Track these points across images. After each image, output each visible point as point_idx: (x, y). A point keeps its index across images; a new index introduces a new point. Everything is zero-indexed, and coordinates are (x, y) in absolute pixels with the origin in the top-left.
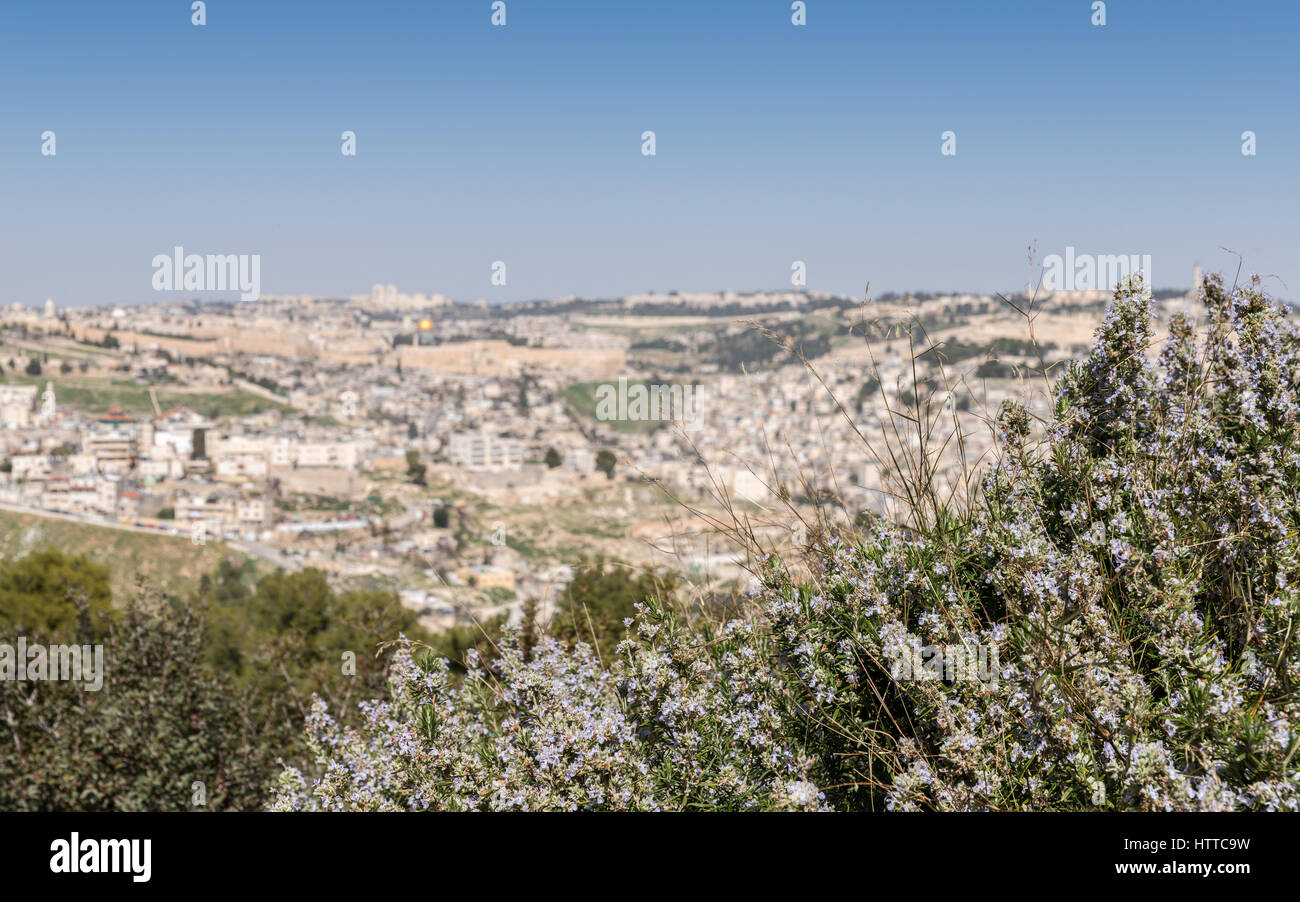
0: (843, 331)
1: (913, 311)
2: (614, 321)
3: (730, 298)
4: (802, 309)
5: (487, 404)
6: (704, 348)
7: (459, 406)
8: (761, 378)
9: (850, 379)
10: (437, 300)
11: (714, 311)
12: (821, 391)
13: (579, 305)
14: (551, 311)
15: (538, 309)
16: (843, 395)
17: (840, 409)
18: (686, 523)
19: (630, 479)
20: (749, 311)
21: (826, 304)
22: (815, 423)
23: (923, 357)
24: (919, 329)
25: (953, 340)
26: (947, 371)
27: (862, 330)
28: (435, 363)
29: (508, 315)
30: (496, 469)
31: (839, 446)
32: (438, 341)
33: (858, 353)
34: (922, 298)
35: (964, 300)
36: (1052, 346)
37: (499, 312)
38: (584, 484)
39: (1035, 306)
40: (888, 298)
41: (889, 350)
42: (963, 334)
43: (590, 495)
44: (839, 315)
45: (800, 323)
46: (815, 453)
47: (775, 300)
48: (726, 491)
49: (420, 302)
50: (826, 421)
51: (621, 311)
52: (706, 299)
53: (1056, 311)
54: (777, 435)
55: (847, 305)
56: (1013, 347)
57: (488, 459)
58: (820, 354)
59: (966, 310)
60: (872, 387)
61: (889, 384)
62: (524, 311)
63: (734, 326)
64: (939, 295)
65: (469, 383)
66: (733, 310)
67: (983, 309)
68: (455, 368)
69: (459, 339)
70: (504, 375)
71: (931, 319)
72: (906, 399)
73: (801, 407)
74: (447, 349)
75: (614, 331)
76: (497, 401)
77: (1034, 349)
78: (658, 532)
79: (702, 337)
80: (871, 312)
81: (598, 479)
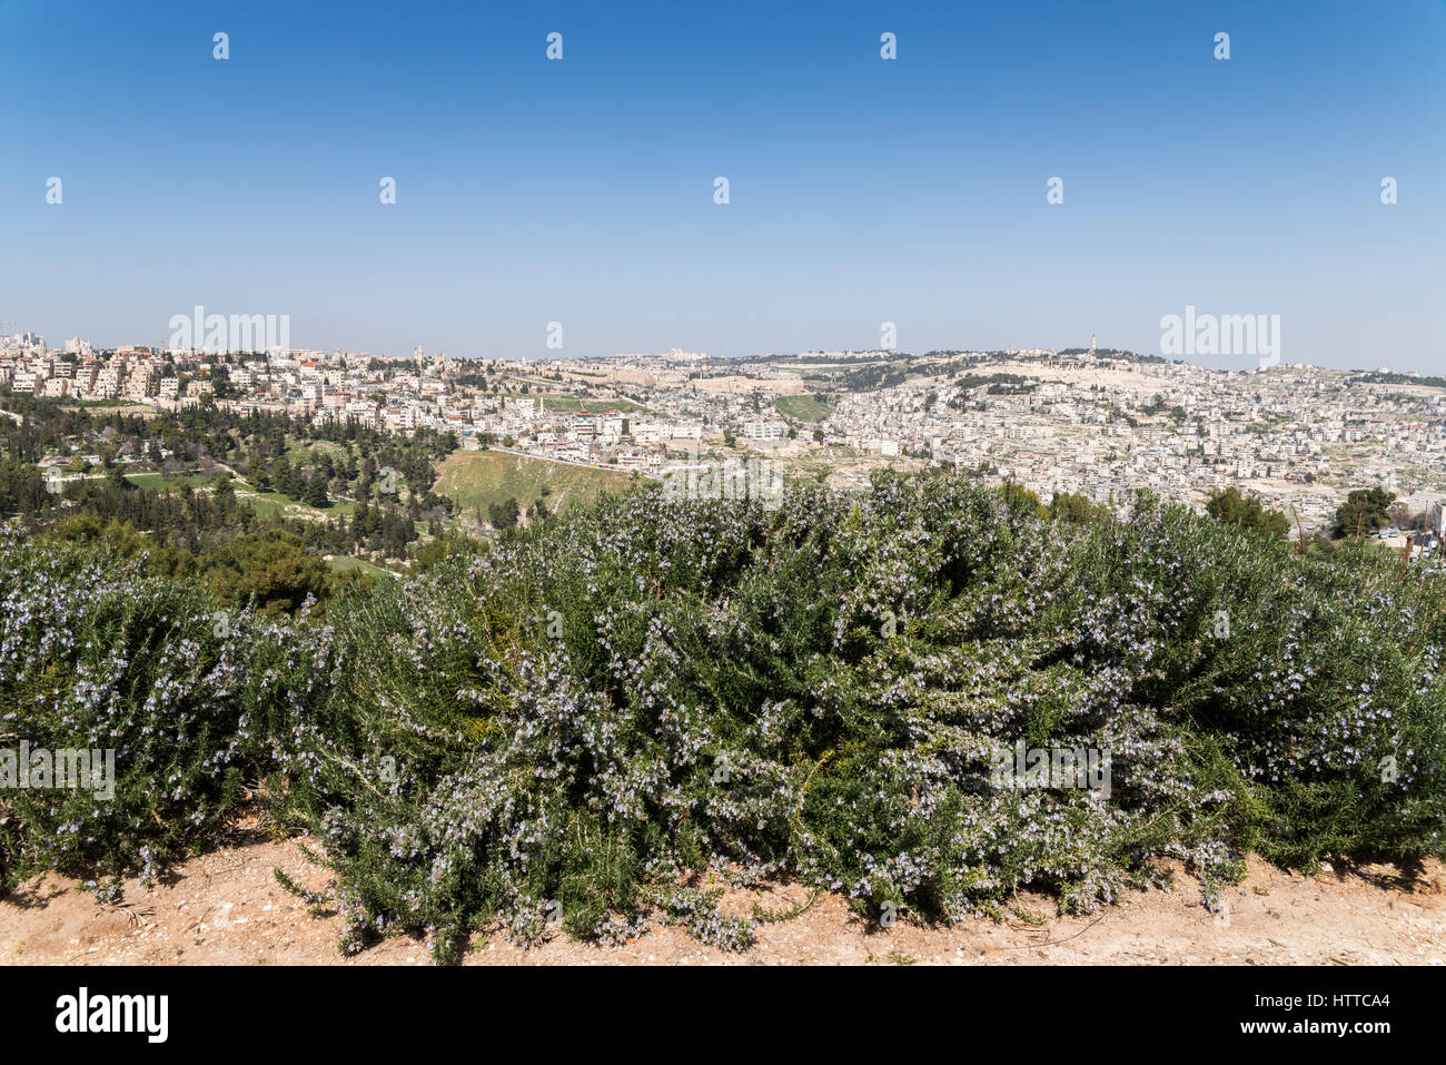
0: (910, 371)
1: (946, 361)
2: (792, 366)
3: (850, 354)
4: (886, 359)
5: (739, 407)
6: (839, 379)
7: (725, 408)
8: (874, 394)
9: (920, 395)
10: (703, 356)
11: (842, 361)
12: (907, 401)
13: (774, 358)
14: (760, 361)
15: (754, 360)
16: (917, 403)
17: (916, 410)
18: (860, 466)
19: (830, 445)
20: (860, 361)
21: (901, 356)
22: (904, 416)
23: (957, 384)
24: (951, 370)
25: (970, 374)
26: (972, 391)
27: (921, 370)
28: (712, 387)
29: (740, 363)
30: (767, 439)
31: (919, 428)
32: (712, 376)
33: (921, 382)
34: (950, 354)
35: (973, 355)
36: (1025, 378)
37: (734, 362)
38: (809, 447)
39: (1011, 357)
40: (933, 354)
41: (936, 380)
42: (974, 372)
43: (813, 452)
44: (908, 363)
45: (888, 366)
46: (906, 432)
47: (873, 355)
48: (878, 451)
49: (695, 357)
50: (910, 416)
51: (794, 359)
52: (838, 355)
53: (1022, 360)
54: (885, 423)
55: (910, 358)
56: (1006, 378)
57: (763, 435)
58: (900, 383)
59: (974, 360)
60: (932, 399)
61: (942, 396)
62: (746, 361)
63: (854, 368)
64: (959, 352)
65: (729, 397)
66: (852, 360)
67: (983, 359)
68: (721, 390)
69: (719, 375)
70: (745, 393)
71: (957, 364)
72: (952, 405)
73: (896, 409)
74: (715, 379)
75: (792, 370)
76: (744, 406)
77: (1015, 379)
78: (848, 471)
79: (838, 374)
80: (925, 361)
81: (816, 444)
